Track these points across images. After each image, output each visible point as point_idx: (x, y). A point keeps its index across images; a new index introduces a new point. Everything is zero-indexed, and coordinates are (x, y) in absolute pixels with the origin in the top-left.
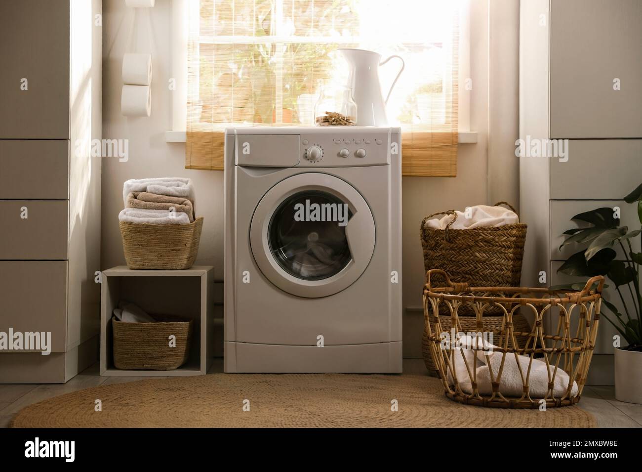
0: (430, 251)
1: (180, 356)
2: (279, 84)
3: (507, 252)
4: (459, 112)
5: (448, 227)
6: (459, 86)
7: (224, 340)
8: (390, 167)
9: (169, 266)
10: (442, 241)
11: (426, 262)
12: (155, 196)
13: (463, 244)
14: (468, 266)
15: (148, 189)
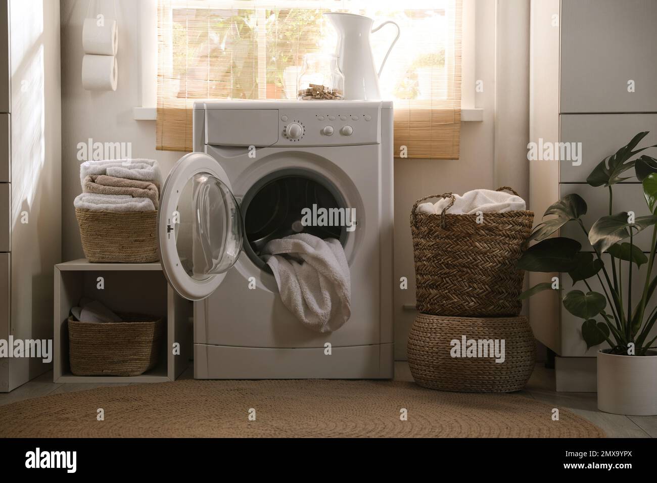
0: (422, 240)
1: (144, 360)
2: (262, 54)
3: (511, 243)
4: (462, 86)
5: (444, 211)
6: (463, 57)
7: (194, 342)
8: (380, 146)
9: (131, 259)
10: (436, 227)
11: (417, 252)
12: (116, 179)
13: (462, 232)
14: (465, 257)
15: (108, 172)
